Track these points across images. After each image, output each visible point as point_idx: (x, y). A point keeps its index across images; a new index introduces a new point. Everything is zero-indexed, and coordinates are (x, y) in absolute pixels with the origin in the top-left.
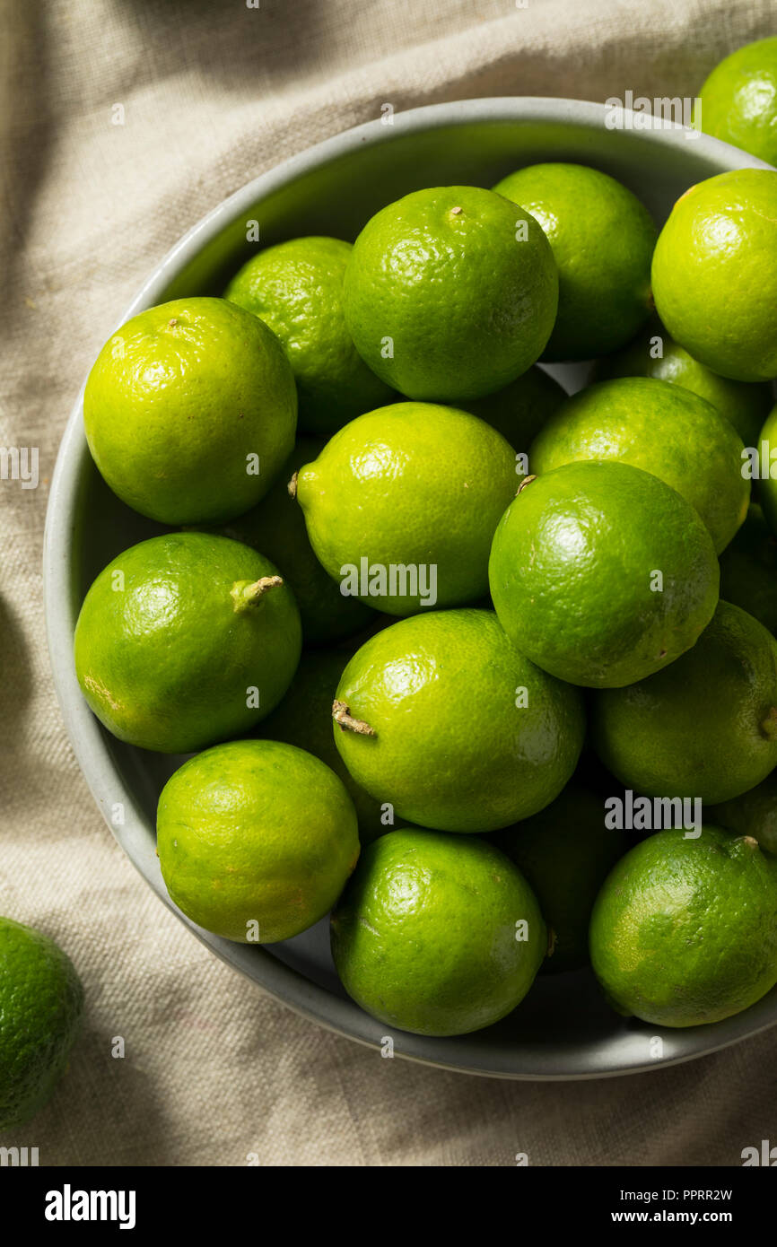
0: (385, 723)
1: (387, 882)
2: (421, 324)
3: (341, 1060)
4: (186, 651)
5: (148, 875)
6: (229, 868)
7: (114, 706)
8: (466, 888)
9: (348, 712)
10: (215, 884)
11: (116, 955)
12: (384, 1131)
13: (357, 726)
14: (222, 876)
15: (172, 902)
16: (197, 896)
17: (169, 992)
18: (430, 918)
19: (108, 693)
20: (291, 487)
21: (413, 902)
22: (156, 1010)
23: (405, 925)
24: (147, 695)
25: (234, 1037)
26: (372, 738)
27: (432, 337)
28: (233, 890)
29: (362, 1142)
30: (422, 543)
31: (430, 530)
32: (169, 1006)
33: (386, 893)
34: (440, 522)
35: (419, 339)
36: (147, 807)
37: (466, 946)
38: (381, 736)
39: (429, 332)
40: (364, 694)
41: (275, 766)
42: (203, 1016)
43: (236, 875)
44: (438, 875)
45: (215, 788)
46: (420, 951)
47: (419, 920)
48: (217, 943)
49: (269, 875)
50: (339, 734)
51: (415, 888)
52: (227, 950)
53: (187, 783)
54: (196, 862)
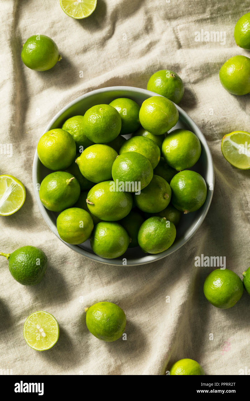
0: (95, 202)
1: (98, 231)
2: (96, 130)
3: (96, 268)
4: (59, 192)
5: (56, 234)
6: (70, 230)
7: (47, 204)
8: (113, 231)
9: (89, 201)
10: (67, 234)
11: (53, 252)
12: (106, 281)
13: (90, 203)
14: (68, 232)
15: (61, 238)
16: (65, 236)
17: (63, 258)
18: (107, 236)
19: (45, 201)
20: (76, 162)
21: (104, 234)
22: (61, 261)
23: (102, 238)
24: (52, 201)
25: (76, 265)
26: (93, 205)
27: (98, 132)
28: (71, 234)
29: (102, 283)
30: (100, 169)
31: (101, 167)
32: (63, 260)
33: (99, 233)
34: (103, 165)
35: (96, 133)
36: (55, 221)
37: (114, 241)
38: (95, 204)
39: (98, 131)
40: (92, 197)
41: (77, 212)
42: (70, 262)
43: (71, 231)
44: (108, 229)
45: (66, 216)
46: (105, 242)
47: (105, 237)
48: (70, 245)
49: (77, 231)
50: (88, 205)
51: (104, 231)
52: (72, 247)
53: (61, 216)
54: (64, 230)
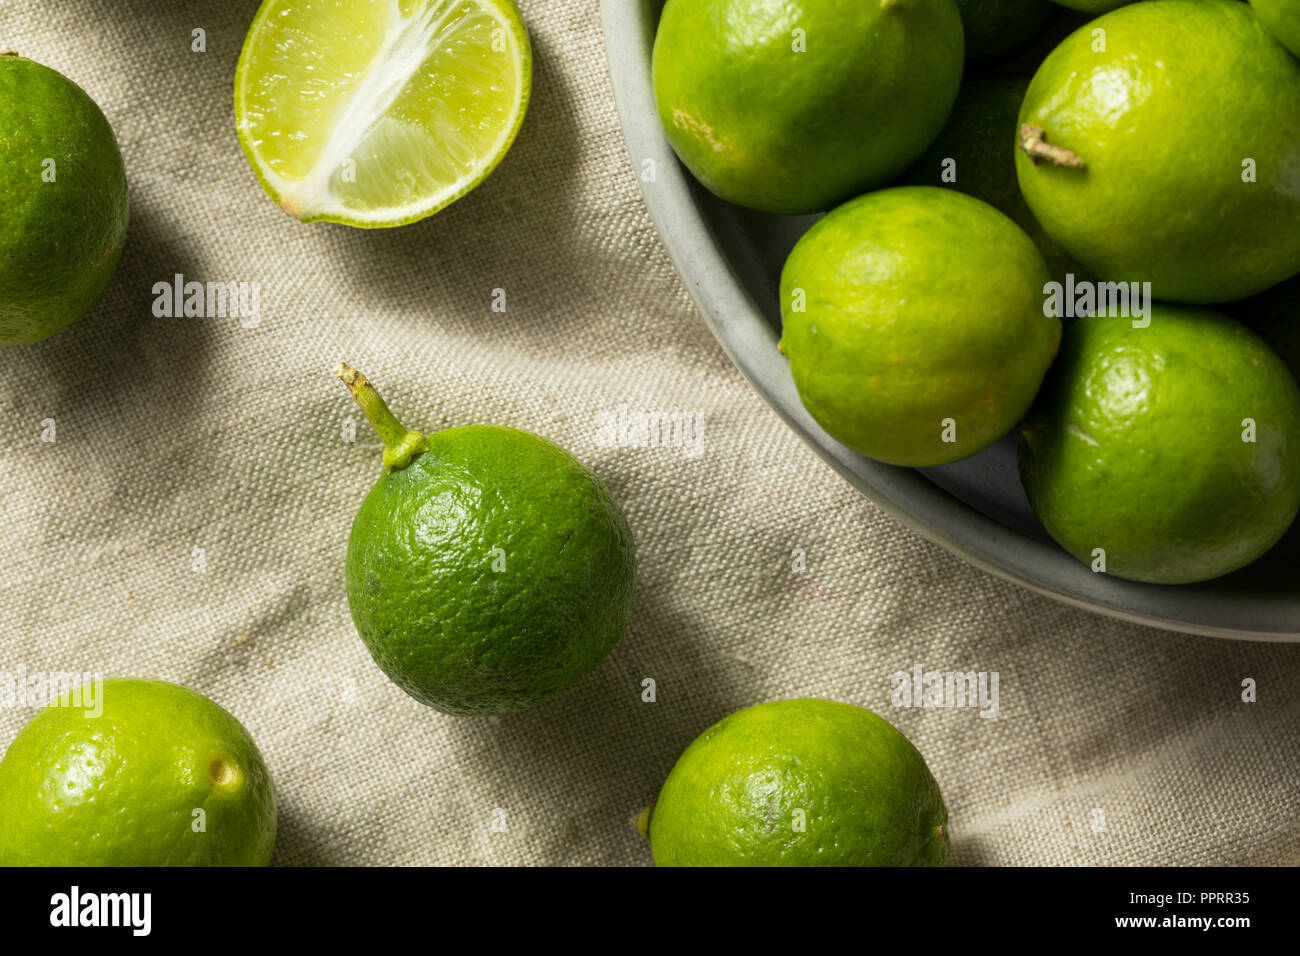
0: (1099, 149)
1: (1102, 373)
3: (1014, 638)
5: (766, 383)
6: (893, 357)
7: (717, 147)
8: (1214, 375)
9: (1044, 138)
10: (872, 382)
11: (708, 505)
12: (1077, 732)
13: (1059, 155)
14: (881, 369)
16: (847, 401)
17: (781, 553)
18: (1168, 416)
19: (708, 130)
21: (1143, 395)
22: (763, 579)
23: (1134, 427)
24: (764, 128)
25: (869, 611)
26: (1079, 173)
28: (899, 389)
29: (1047, 748)
32: (780, 572)
33: (1103, 387)
37: (1219, 454)
38: (1093, 167)
40: (1065, 113)
41: (946, 217)
42: (828, 584)
43: (902, 367)
44: (1173, 359)
45: (867, 250)
46: (1156, 462)
47: (1154, 420)
48: (864, 470)
49: (947, 365)
50: (1026, 171)
51: (1144, 378)
52: (878, 481)
53: (825, 247)
54: (845, 353)
